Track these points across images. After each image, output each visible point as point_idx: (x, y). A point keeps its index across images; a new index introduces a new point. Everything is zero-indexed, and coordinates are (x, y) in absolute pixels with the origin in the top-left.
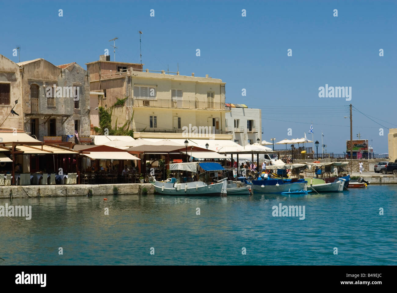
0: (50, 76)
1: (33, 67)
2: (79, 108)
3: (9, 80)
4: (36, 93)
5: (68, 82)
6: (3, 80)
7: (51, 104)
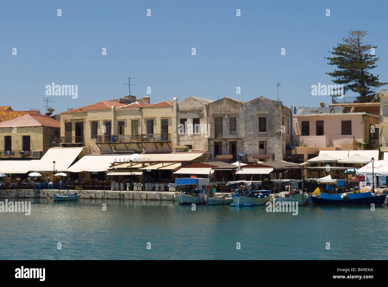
2: (266, 132)
3: (199, 116)
4: (220, 123)
5: (250, 112)
6: (196, 116)
7: (234, 130)
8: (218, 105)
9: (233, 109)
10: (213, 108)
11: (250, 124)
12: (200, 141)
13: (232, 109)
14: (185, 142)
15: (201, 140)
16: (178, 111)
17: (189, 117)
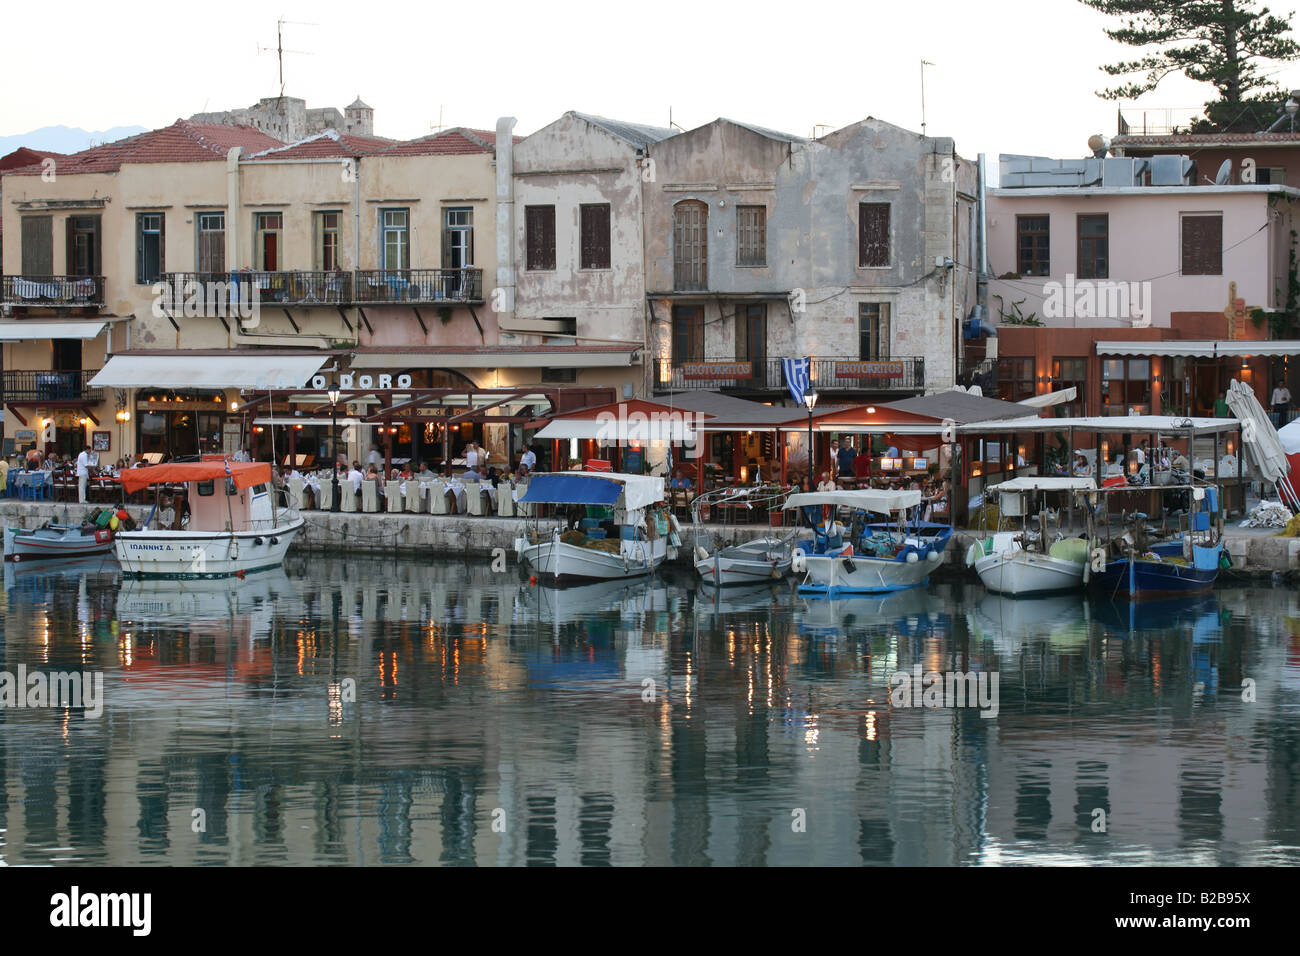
0: (748, 172)
1: (684, 147)
2: (889, 264)
3: (605, 194)
4: (698, 226)
5: (822, 184)
6: (593, 195)
7: (754, 257)
8: (690, 151)
9: (754, 166)
10: (667, 162)
11: (823, 234)
12: (610, 299)
13: (751, 169)
14: (548, 307)
15: (615, 297)
16: (517, 175)
17: (567, 201)
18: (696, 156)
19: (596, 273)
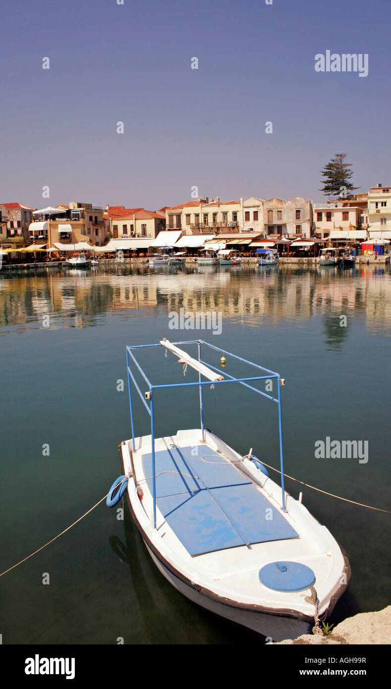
1: (269, 202)
2: (300, 219)
3: (257, 209)
4: (271, 214)
5: (290, 207)
6: (255, 209)
7: (280, 219)
10: (267, 205)
11: (290, 214)
12: (258, 225)
13: (279, 205)
14: (248, 226)
16: (244, 207)
17: (251, 211)
18: (271, 203)
19: (256, 222)
